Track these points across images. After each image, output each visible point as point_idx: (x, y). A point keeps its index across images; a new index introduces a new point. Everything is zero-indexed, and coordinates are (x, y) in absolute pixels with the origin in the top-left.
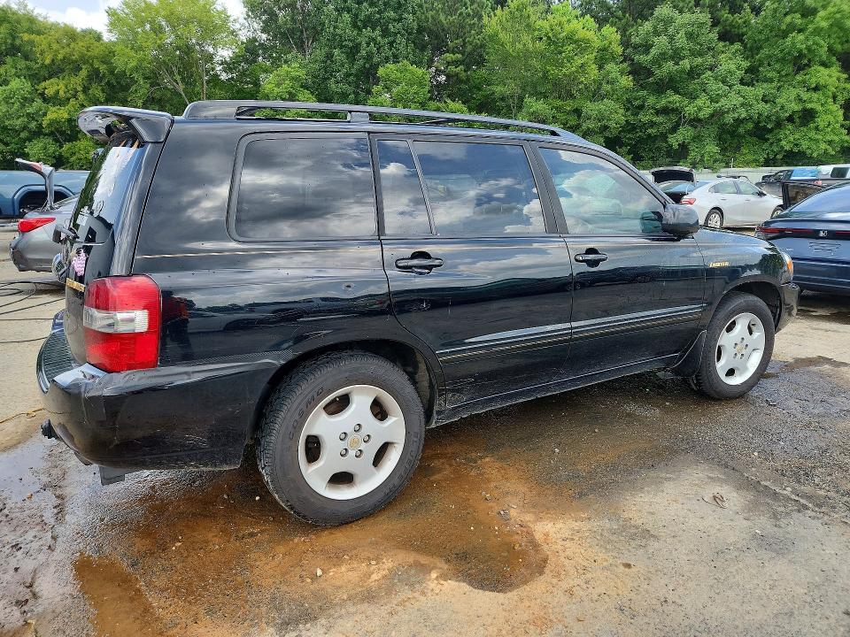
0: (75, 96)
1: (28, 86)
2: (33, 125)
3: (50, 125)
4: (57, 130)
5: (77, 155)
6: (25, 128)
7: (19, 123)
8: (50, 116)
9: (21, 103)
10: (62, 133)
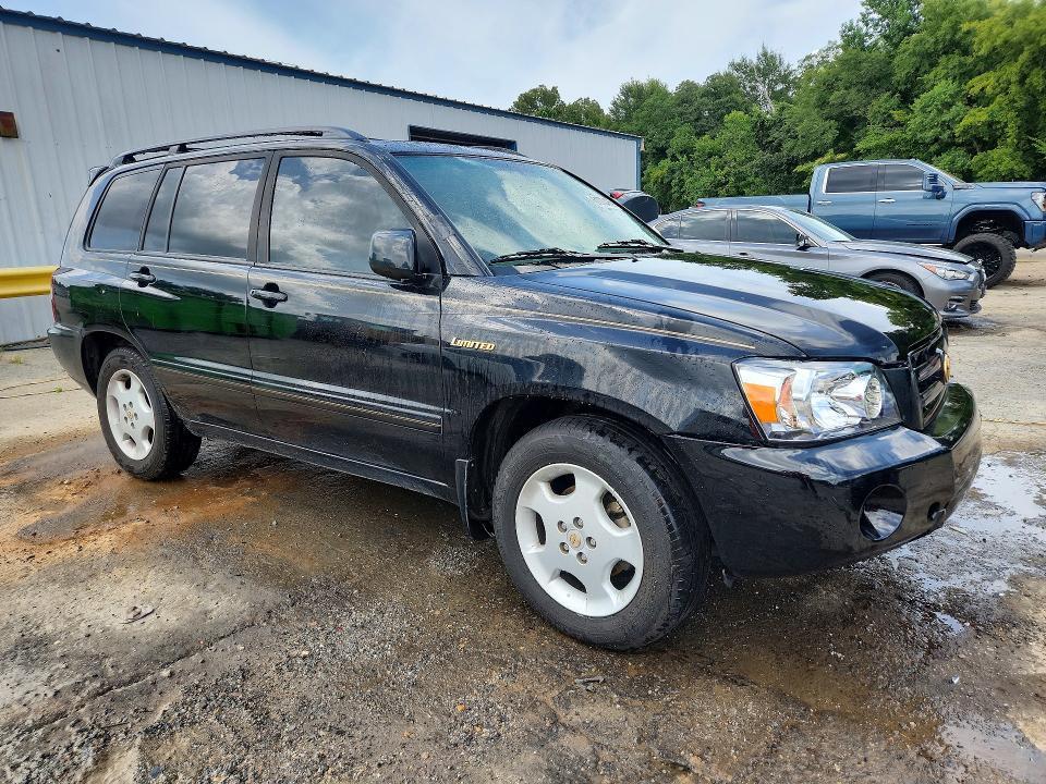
0: (1005, 91)
1: (952, 87)
2: (945, 136)
3: (965, 132)
4: (975, 137)
5: (989, 168)
6: (936, 140)
7: (930, 134)
8: (967, 121)
9: (938, 110)
10: (979, 140)
